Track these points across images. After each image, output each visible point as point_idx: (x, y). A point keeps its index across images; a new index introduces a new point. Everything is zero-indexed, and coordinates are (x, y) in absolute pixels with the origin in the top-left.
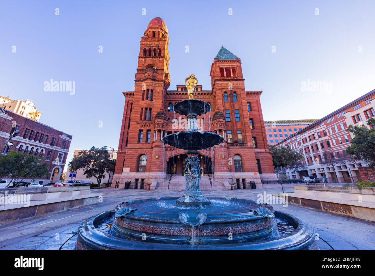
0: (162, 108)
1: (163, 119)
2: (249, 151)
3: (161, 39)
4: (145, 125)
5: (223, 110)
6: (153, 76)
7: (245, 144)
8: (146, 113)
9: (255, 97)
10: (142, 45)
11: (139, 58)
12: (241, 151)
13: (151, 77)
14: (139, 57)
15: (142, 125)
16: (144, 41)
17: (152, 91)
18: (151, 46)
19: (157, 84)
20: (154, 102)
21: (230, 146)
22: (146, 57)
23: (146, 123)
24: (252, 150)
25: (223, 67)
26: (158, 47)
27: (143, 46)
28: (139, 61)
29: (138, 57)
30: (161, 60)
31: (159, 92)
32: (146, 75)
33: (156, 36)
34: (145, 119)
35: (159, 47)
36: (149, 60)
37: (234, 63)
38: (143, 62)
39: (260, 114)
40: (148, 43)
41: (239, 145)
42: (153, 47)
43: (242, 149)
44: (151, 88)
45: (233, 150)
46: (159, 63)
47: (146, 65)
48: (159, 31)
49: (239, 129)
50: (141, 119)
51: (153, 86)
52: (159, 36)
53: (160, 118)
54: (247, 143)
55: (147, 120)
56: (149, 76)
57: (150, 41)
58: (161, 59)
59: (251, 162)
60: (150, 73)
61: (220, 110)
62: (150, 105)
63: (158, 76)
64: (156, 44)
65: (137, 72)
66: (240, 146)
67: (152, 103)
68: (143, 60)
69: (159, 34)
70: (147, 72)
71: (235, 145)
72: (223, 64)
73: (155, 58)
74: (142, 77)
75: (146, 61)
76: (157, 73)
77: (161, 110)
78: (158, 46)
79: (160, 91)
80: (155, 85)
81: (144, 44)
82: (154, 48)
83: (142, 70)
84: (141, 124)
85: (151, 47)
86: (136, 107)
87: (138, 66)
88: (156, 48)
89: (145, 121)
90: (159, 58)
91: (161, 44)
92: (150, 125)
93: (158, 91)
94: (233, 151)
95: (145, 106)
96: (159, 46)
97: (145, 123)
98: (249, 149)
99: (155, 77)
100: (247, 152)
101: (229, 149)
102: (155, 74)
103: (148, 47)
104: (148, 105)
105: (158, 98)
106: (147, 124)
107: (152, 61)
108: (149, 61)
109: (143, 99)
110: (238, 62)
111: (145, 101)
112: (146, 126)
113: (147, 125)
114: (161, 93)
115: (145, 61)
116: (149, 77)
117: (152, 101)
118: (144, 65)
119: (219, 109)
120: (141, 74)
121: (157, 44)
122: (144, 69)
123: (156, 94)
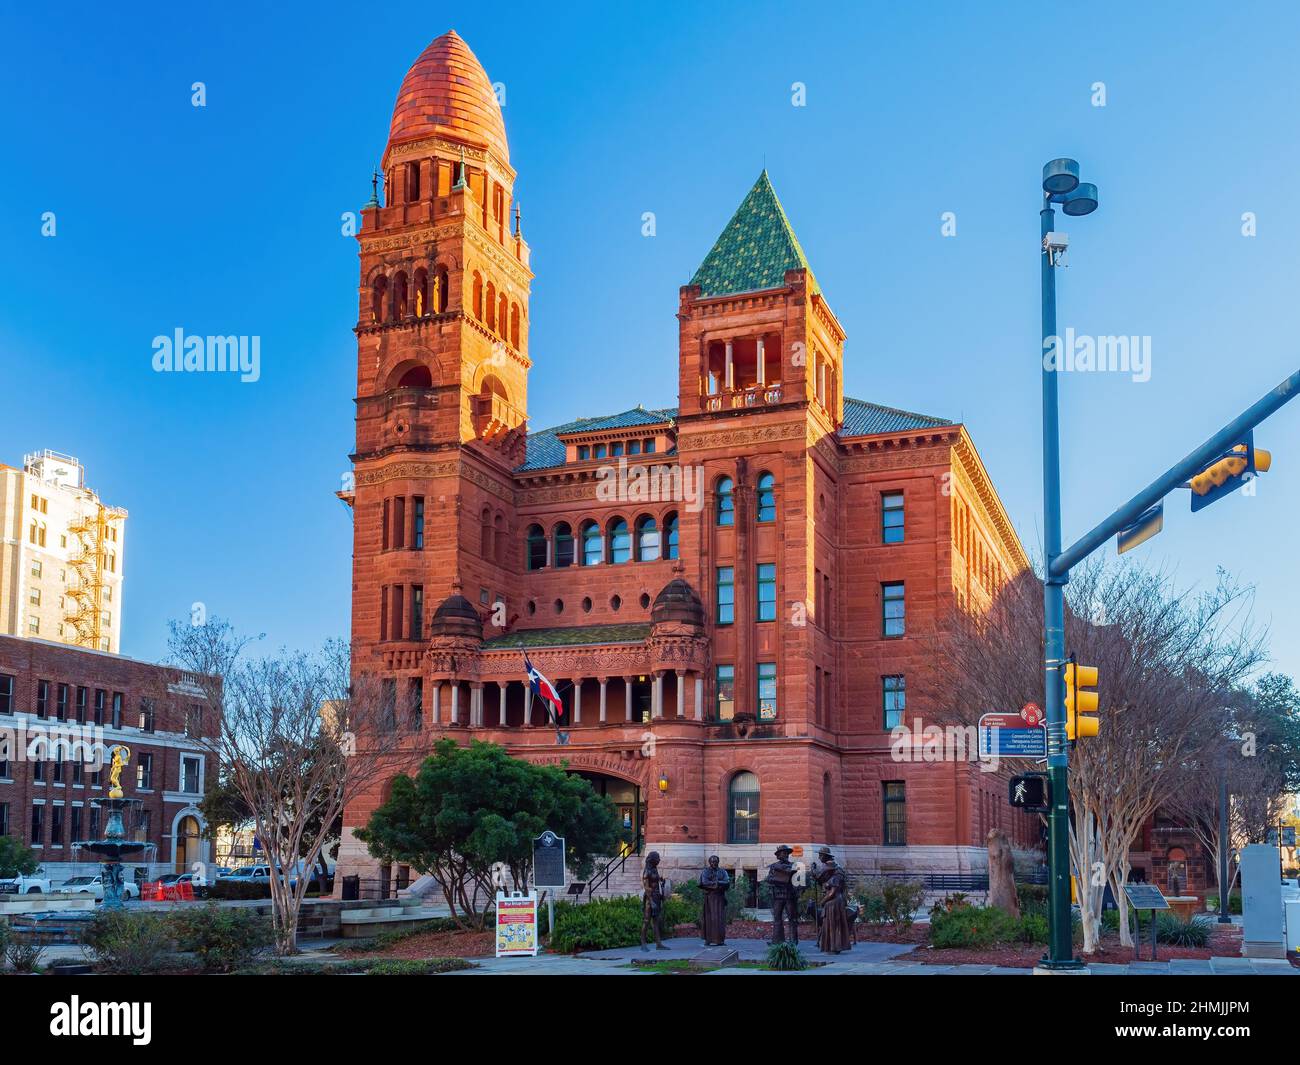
0: (457, 581)
1: (455, 635)
2: (785, 757)
3: (445, 204)
4: (400, 661)
5: (701, 570)
6: (416, 428)
7: (776, 727)
8: (399, 607)
9: (928, 457)
10: (367, 255)
11: (359, 336)
12: (757, 758)
13: (408, 435)
14: (360, 330)
15: (391, 662)
16: (373, 235)
17: (419, 500)
18: (405, 254)
19: (437, 467)
20: (427, 553)
21: (718, 735)
22: (388, 327)
23: (402, 652)
24: (802, 753)
25: (719, 335)
26: (433, 259)
27: (372, 261)
28: (361, 350)
29: (355, 330)
30: (449, 335)
31: (444, 507)
32: (389, 424)
33: (425, 193)
34: (398, 636)
35: (441, 259)
36: (399, 338)
37: (771, 307)
38: (378, 354)
39: (941, 552)
40: (392, 240)
41: (751, 729)
42: (411, 259)
43: (761, 750)
44: (411, 490)
45: (723, 755)
46: (441, 351)
47: (389, 370)
48: (435, 160)
49: (763, 656)
50: (384, 637)
51: (415, 479)
52: (435, 188)
53: (444, 630)
54: (785, 723)
55: (405, 640)
56: (400, 429)
57: (397, 230)
58: (447, 328)
59: (790, 804)
60: (402, 415)
61: (686, 574)
62: (412, 572)
63: (438, 421)
64: (422, 240)
65: (359, 409)
66: (756, 734)
67: (420, 562)
68: (376, 340)
69: (435, 175)
70: (391, 411)
71: (736, 732)
72: (718, 322)
73: (424, 325)
74: (378, 434)
75: (391, 348)
76: (434, 407)
77: (457, 592)
78: (433, 255)
79: (447, 497)
80: (429, 471)
81: (373, 249)
82: (416, 265)
83: (376, 398)
84: (387, 657)
85: (402, 261)
86: (364, 581)
87: (361, 381)
88: (424, 263)
89: (399, 645)
90: (438, 325)
91: (444, 240)
92: (417, 659)
93: (442, 498)
94: (722, 759)
95: (392, 576)
96: (439, 248)
97: (397, 654)
98: (788, 749)
99: (426, 429)
100: (777, 763)
101: (707, 752)
102: (425, 417)
103: (392, 264)
104: (402, 572)
105: (442, 533)
106: (406, 654)
107: (413, 343)
108: (402, 345)
109: (385, 546)
110: (790, 299)
111: (391, 555)
112: (404, 663)
113: (409, 661)
114: (453, 509)
115: (385, 345)
116: (400, 435)
117: (421, 549)
118: (381, 373)
119: (681, 570)
120: (373, 421)
121: (428, 242)
122: (382, 390)
123: (434, 515)
